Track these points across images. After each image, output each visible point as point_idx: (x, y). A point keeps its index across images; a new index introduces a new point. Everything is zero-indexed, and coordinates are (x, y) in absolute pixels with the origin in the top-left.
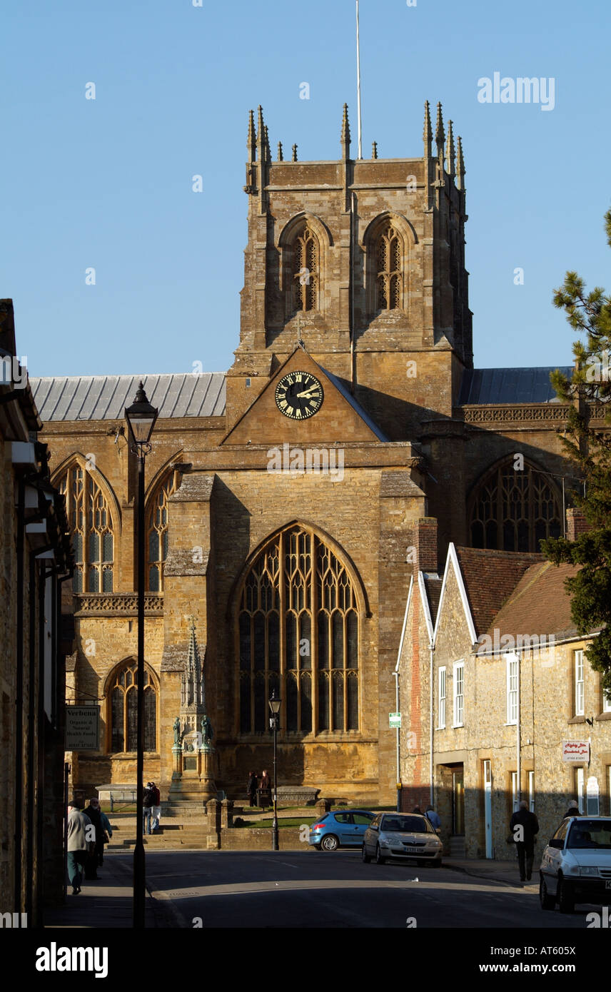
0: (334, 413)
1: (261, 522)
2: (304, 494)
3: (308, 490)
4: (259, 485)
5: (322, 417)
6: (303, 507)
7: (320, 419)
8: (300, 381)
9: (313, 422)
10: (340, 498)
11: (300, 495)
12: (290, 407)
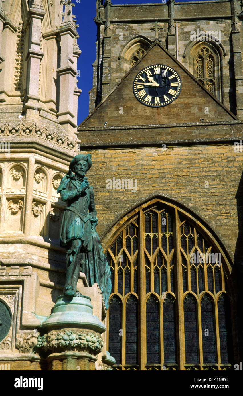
0: (193, 100)
1: (117, 198)
2: (165, 171)
3: (171, 166)
4: (118, 163)
5: (181, 104)
6: (165, 183)
7: (179, 106)
8: (159, 72)
9: (172, 109)
10: (204, 174)
11: (162, 171)
12: (148, 96)
